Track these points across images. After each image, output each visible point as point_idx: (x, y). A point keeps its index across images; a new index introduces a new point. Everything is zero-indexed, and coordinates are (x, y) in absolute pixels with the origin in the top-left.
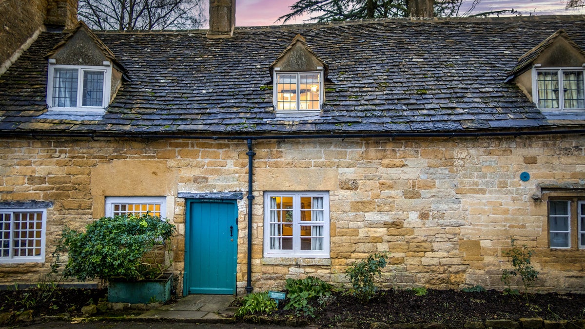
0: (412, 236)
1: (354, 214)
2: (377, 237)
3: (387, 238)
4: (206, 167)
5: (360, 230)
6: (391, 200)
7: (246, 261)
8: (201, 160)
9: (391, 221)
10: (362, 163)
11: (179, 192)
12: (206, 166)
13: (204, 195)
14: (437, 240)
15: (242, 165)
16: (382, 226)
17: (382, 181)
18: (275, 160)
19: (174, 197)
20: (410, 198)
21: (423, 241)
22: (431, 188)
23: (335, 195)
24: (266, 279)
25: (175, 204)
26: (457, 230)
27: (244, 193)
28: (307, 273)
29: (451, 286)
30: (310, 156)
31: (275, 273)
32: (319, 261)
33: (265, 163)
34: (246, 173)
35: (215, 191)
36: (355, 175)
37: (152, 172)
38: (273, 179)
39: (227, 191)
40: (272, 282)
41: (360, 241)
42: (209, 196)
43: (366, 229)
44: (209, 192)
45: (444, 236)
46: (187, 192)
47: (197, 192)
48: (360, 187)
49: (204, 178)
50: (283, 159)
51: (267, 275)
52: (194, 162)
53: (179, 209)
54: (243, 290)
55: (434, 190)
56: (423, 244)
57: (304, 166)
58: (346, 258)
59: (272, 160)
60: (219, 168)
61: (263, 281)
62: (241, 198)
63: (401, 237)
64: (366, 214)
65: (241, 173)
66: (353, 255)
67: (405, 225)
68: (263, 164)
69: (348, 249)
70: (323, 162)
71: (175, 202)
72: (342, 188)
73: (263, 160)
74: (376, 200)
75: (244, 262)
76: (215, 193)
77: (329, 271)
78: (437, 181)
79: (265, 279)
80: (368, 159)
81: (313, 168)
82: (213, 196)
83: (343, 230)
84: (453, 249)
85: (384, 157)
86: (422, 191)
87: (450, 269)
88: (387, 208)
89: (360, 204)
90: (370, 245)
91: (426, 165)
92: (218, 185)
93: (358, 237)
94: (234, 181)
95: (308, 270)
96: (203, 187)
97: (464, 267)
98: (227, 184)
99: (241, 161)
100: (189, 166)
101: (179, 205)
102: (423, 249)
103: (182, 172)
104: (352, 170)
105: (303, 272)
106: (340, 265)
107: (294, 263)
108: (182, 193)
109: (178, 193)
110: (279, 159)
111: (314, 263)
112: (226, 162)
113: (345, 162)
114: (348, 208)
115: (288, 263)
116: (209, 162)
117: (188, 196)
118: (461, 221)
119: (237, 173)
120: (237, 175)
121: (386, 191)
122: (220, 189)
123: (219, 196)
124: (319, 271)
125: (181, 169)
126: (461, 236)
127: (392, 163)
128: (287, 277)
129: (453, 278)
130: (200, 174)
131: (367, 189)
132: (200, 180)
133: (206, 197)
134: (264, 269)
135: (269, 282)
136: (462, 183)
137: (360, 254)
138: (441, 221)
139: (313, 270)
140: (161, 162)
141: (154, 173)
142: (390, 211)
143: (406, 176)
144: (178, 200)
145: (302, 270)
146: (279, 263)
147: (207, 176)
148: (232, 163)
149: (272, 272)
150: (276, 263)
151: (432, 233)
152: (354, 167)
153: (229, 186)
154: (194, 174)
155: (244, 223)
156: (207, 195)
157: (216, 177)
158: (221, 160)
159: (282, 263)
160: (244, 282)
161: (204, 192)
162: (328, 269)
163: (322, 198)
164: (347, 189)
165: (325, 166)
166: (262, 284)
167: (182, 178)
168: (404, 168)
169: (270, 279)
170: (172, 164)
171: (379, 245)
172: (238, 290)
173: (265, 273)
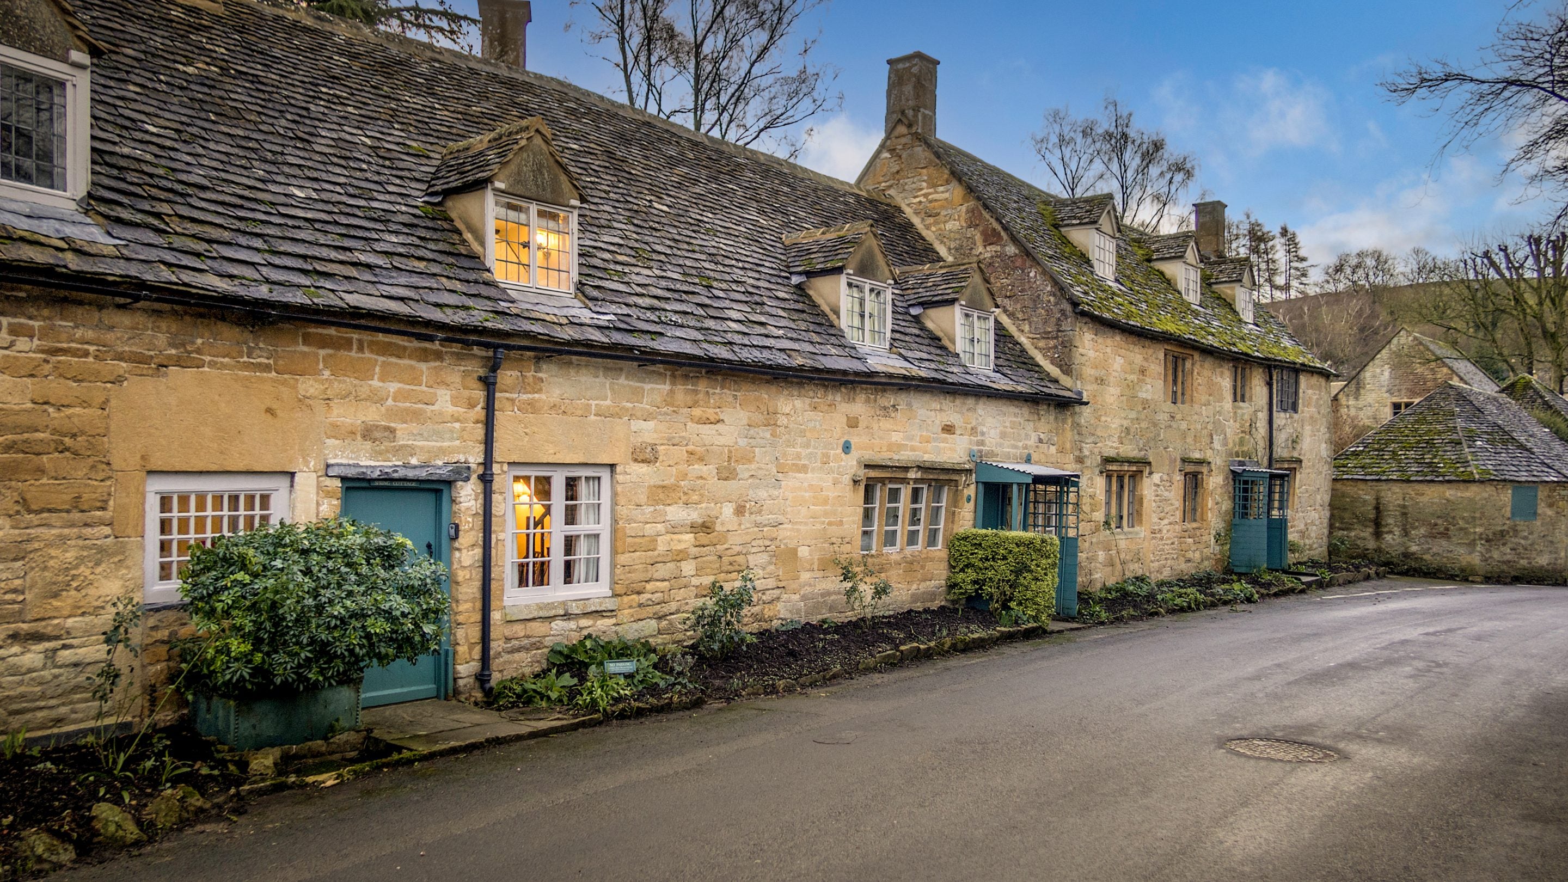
0: (726, 546)
1: (652, 509)
2: (681, 551)
3: (694, 551)
4: (390, 402)
5: (659, 538)
6: (700, 482)
7: (478, 617)
8: (381, 384)
9: (700, 521)
10: (666, 414)
11: (331, 461)
12: (390, 400)
13: (389, 470)
14: (754, 550)
15: (469, 404)
16: (689, 530)
17: (691, 448)
18: (530, 396)
19: (314, 475)
20: (725, 480)
21: (738, 554)
22: (750, 461)
23: (626, 473)
24: (512, 651)
25: (318, 493)
26: (774, 532)
27: (473, 466)
28: (581, 629)
29: (765, 626)
30: (589, 394)
31: (528, 637)
32: (601, 604)
33: (513, 400)
34: (477, 422)
35: (414, 461)
36: (655, 436)
37: (263, 407)
38: (526, 439)
39: (440, 463)
40: (522, 655)
41: (659, 559)
42: (401, 473)
43: (668, 537)
44: (400, 463)
45: (760, 542)
46: (351, 462)
47: (373, 463)
48: (661, 458)
49: (387, 428)
50: (543, 397)
51: (514, 642)
52: (364, 391)
53: (330, 505)
54: (472, 680)
55: (753, 466)
56: (737, 558)
57: (579, 412)
58: (639, 593)
59: (524, 397)
60: (420, 406)
61: (506, 657)
62: (467, 479)
63: (712, 548)
64: (668, 508)
65: (466, 421)
66: (649, 587)
67: (718, 527)
68: (508, 405)
69: (643, 576)
70: (608, 407)
71: (319, 487)
72: (636, 460)
73: (507, 395)
74: (682, 483)
75: (472, 620)
76: (415, 467)
77: (613, 621)
78: (757, 450)
79: (508, 652)
80: (673, 406)
81: (592, 417)
82: (411, 474)
83: (637, 540)
84: (770, 563)
85: (695, 404)
86: (740, 468)
87: (764, 598)
88: (695, 498)
89: (660, 491)
90: (671, 565)
91: (745, 422)
92: (422, 448)
93: (656, 553)
94: (452, 439)
95: (584, 622)
96: (387, 451)
97: (777, 592)
98: (438, 444)
99: (466, 393)
100: (352, 397)
101: (329, 494)
102: (737, 568)
103: (335, 412)
104: (651, 424)
105: (574, 627)
106: (631, 607)
107: (562, 612)
108: (338, 465)
109: (328, 466)
110: (536, 396)
111: (594, 609)
112: (435, 394)
113: (642, 409)
114: (643, 499)
115: (552, 613)
116: (399, 391)
117: (351, 473)
118: (781, 518)
119: (458, 420)
120: (457, 425)
121: (696, 466)
122: (424, 458)
123: (423, 474)
124: (599, 622)
125: (331, 404)
126: (778, 543)
127: (705, 416)
128: (548, 641)
129: (767, 613)
130: (378, 418)
131: (671, 463)
132: (377, 434)
133: (396, 475)
134: (508, 631)
135: (517, 656)
136: (785, 454)
137: (658, 584)
138: (759, 519)
139: (590, 622)
140: (284, 383)
141: (269, 411)
142: (700, 503)
143: (722, 441)
144: (328, 482)
145: (572, 625)
146: (535, 614)
147: (392, 425)
148: (448, 398)
149: (522, 634)
150: (531, 616)
151: (748, 538)
152: (654, 418)
153: (442, 451)
154: (364, 419)
155: (473, 533)
156: (396, 471)
157: (414, 427)
158: (424, 388)
159: (542, 614)
160: (472, 663)
161: (390, 464)
162: (612, 617)
163: (599, 478)
164: (643, 461)
165: (612, 416)
166: (505, 662)
167: (335, 426)
168: (719, 426)
169: (518, 650)
170: (312, 391)
171: (683, 564)
172: (461, 682)
173: (508, 639)
